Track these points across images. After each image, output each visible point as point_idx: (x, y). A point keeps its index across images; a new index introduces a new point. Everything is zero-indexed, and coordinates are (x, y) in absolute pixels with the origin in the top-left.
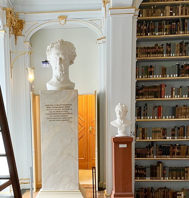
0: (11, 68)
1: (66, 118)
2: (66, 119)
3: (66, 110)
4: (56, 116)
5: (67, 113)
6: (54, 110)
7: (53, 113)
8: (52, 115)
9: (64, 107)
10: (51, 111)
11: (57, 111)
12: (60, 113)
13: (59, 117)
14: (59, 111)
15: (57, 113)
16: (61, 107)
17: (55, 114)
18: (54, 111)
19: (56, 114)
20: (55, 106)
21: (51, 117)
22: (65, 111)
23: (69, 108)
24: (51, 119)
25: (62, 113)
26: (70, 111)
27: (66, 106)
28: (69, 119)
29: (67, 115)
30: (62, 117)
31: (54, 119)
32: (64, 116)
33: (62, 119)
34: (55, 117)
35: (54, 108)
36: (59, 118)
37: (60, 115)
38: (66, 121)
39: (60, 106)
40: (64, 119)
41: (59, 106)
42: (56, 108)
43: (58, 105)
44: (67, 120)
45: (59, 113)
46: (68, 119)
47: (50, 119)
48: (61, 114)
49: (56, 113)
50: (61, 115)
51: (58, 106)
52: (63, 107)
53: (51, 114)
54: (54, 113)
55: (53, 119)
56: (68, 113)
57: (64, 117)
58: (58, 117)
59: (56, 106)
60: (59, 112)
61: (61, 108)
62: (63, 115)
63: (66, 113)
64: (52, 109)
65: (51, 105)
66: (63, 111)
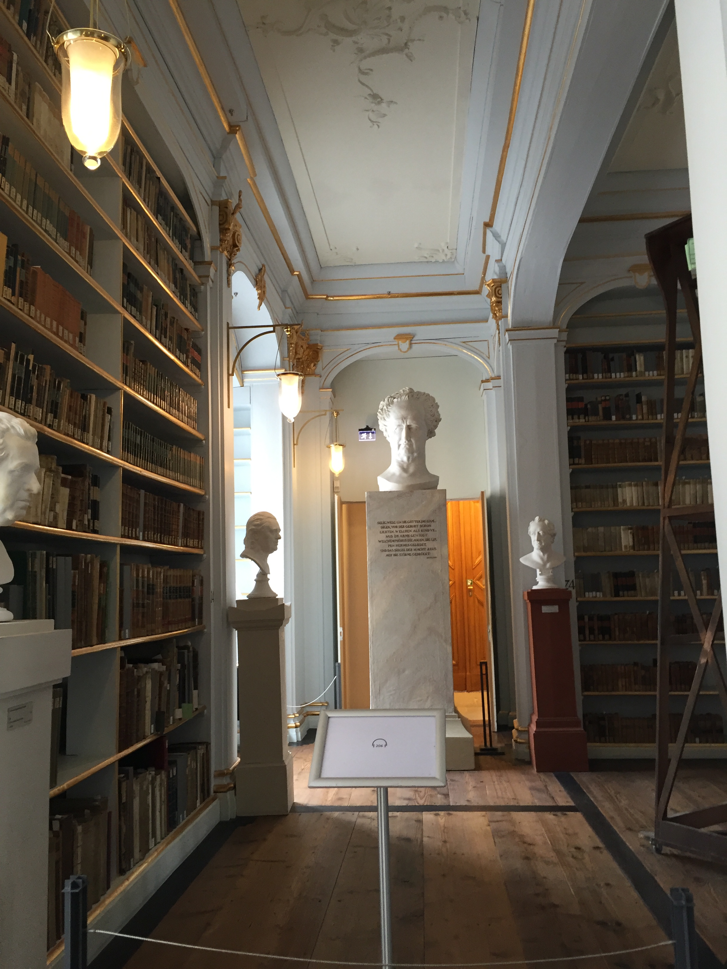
0: (294, 445)
1: (422, 549)
2: (423, 552)
3: (422, 533)
4: (401, 545)
5: (424, 538)
6: (397, 532)
7: (394, 539)
8: (392, 543)
9: (419, 526)
10: (390, 534)
11: (402, 534)
12: (409, 538)
13: (408, 548)
14: (407, 533)
15: (404, 538)
16: (411, 526)
17: (398, 541)
18: (397, 534)
19: (402, 541)
20: (398, 525)
21: (390, 548)
22: (420, 535)
23: (429, 528)
24: (390, 553)
25: (413, 538)
26: (430, 535)
27: (423, 523)
28: (430, 551)
29: (425, 542)
30: (415, 547)
31: (397, 552)
32: (418, 545)
33: (415, 552)
34: (398, 548)
35: (398, 529)
36: (408, 550)
37: (410, 543)
38: (422, 557)
39: (410, 524)
40: (419, 552)
41: (407, 524)
42: (401, 529)
43: (405, 522)
44: (426, 554)
45: (406, 538)
46: (426, 551)
47: (387, 553)
48: (411, 540)
49: (401, 538)
50: (412, 543)
51: (405, 525)
52: (415, 526)
53: (389, 541)
54: (397, 539)
55: (394, 553)
56: (427, 537)
57: (419, 547)
58: (405, 548)
59: (400, 524)
60: (408, 536)
61: (413, 529)
62: (416, 543)
63: (422, 538)
64: (392, 529)
65: (391, 523)
66: (416, 533)
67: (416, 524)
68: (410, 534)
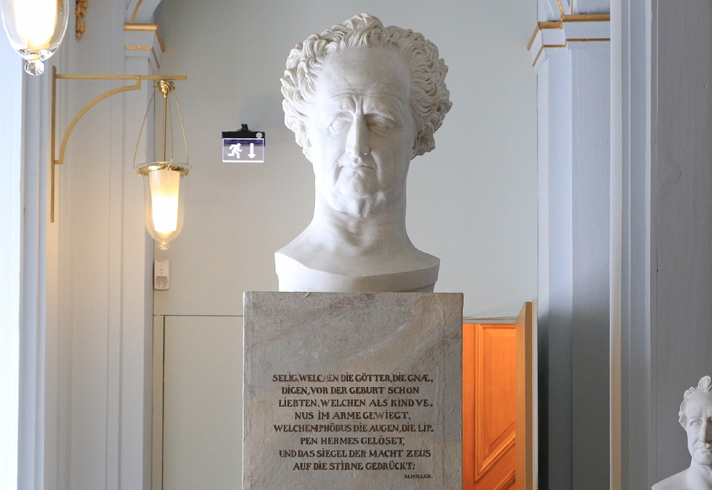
0: (54, 162)
1: (393, 453)
2: (397, 459)
3: (394, 409)
4: (336, 441)
5: (399, 423)
6: (325, 403)
7: (315, 422)
8: (313, 435)
9: (386, 391)
10: (306, 410)
11: (340, 410)
12: (357, 422)
13: (354, 447)
14: (353, 409)
15: (344, 422)
16: (364, 391)
17: (328, 428)
18: (325, 409)
19: (338, 428)
20: (329, 385)
21: (305, 448)
22: (390, 416)
23: (414, 397)
24: (306, 460)
25: (370, 423)
26: (416, 415)
27: (398, 384)
28: (413, 460)
29: (402, 435)
30: (373, 448)
31: (324, 460)
32: (382, 441)
33: (372, 460)
34: (327, 447)
36: (354, 454)
37: (359, 435)
38: (391, 473)
39: (361, 384)
40: (382, 460)
41: (354, 384)
42: (335, 396)
43: (348, 378)
44: (402, 467)
45: (351, 422)
46: (404, 459)
47: (298, 460)
48: (362, 428)
49: (337, 422)
50: (365, 435)
51: (348, 385)
52: (374, 390)
53: (304, 428)
54: (325, 422)
55: (316, 460)
56: (405, 422)
57: (384, 448)
58: (347, 448)
59: (335, 384)
60: (355, 416)
61: (369, 398)
62: (377, 435)
63: (394, 422)
64: (312, 397)
66: (379, 410)
67: (379, 384)
68: (362, 409)
